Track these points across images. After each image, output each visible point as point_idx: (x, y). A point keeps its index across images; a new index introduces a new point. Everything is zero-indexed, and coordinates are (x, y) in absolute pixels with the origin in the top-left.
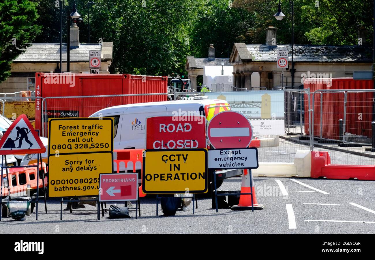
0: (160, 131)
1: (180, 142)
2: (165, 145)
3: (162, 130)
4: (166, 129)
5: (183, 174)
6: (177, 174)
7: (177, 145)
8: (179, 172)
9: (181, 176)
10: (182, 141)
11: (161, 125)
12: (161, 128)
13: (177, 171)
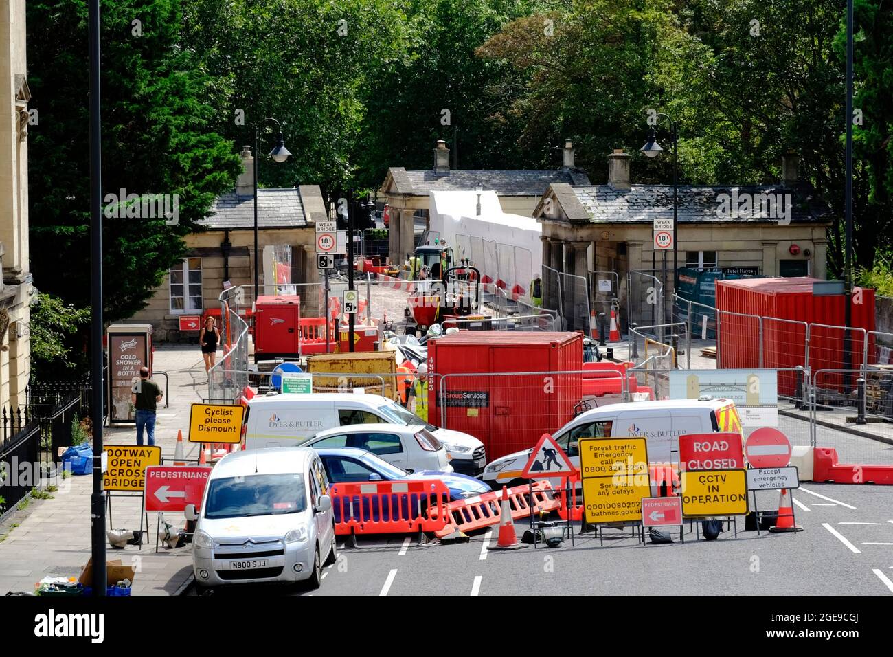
0: (695, 450)
1: (717, 462)
2: (701, 465)
3: (697, 449)
4: (701, 447)
5: (722, 496)
6: (716, 496)
7: (714, 465)
8: (718, 494)
9: (720, 498)
10: (719, 461)
11: (695, 444)
12: (695, 447)
13: (715, 493)
